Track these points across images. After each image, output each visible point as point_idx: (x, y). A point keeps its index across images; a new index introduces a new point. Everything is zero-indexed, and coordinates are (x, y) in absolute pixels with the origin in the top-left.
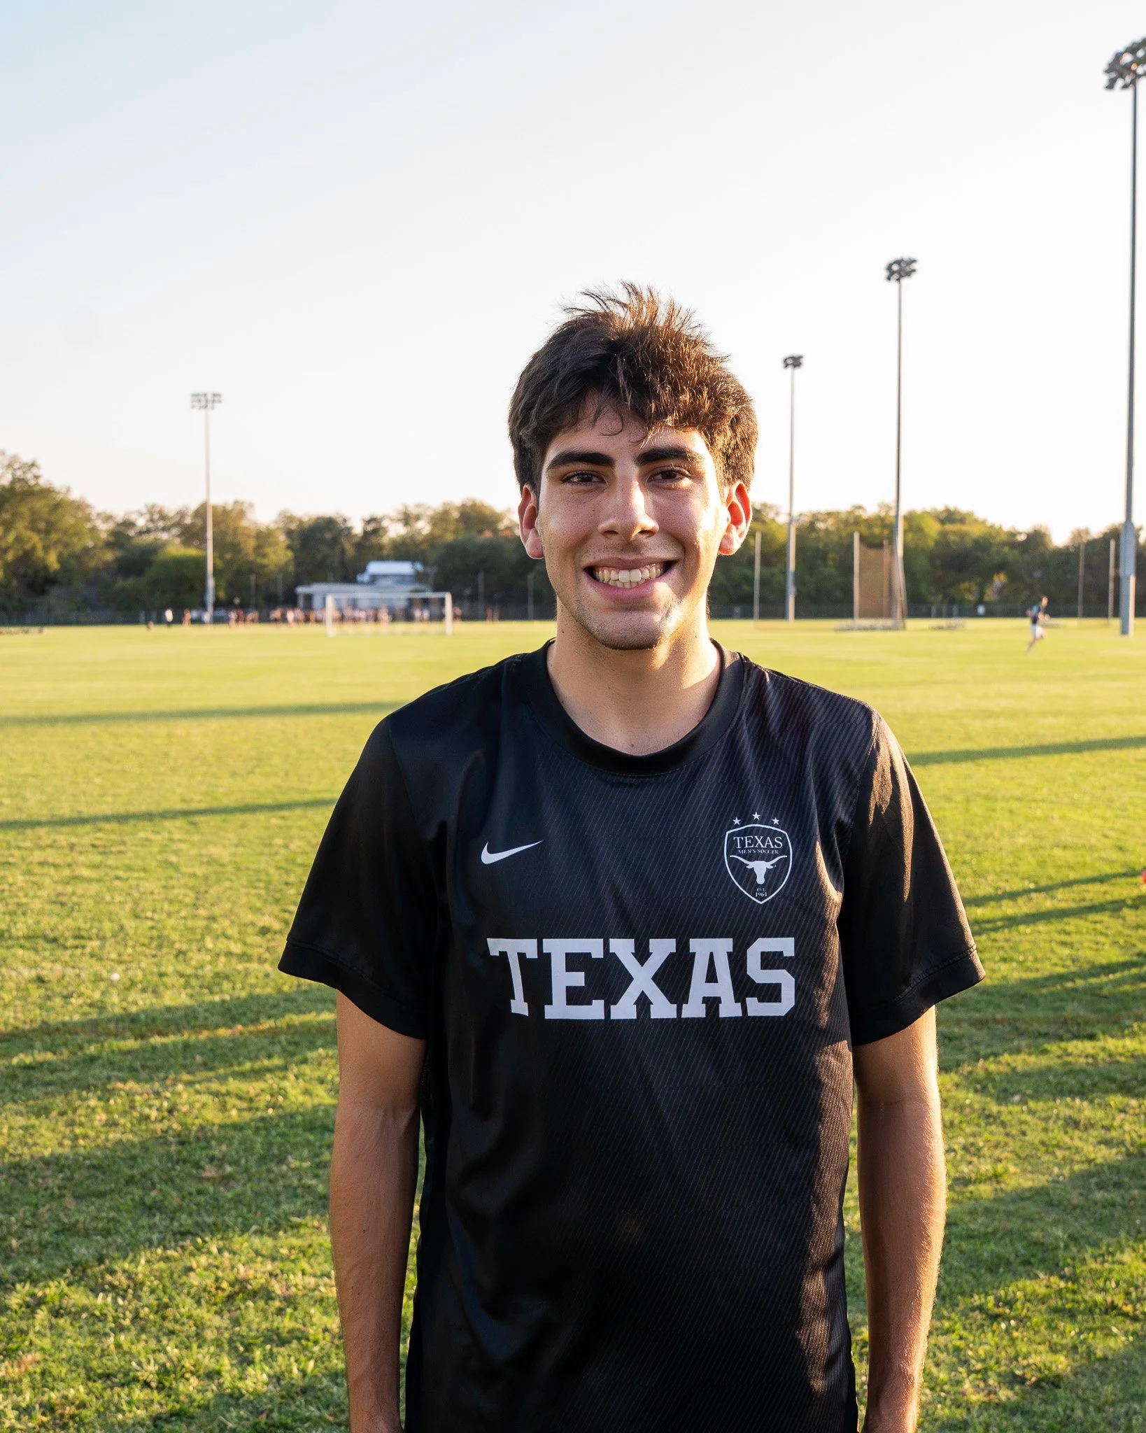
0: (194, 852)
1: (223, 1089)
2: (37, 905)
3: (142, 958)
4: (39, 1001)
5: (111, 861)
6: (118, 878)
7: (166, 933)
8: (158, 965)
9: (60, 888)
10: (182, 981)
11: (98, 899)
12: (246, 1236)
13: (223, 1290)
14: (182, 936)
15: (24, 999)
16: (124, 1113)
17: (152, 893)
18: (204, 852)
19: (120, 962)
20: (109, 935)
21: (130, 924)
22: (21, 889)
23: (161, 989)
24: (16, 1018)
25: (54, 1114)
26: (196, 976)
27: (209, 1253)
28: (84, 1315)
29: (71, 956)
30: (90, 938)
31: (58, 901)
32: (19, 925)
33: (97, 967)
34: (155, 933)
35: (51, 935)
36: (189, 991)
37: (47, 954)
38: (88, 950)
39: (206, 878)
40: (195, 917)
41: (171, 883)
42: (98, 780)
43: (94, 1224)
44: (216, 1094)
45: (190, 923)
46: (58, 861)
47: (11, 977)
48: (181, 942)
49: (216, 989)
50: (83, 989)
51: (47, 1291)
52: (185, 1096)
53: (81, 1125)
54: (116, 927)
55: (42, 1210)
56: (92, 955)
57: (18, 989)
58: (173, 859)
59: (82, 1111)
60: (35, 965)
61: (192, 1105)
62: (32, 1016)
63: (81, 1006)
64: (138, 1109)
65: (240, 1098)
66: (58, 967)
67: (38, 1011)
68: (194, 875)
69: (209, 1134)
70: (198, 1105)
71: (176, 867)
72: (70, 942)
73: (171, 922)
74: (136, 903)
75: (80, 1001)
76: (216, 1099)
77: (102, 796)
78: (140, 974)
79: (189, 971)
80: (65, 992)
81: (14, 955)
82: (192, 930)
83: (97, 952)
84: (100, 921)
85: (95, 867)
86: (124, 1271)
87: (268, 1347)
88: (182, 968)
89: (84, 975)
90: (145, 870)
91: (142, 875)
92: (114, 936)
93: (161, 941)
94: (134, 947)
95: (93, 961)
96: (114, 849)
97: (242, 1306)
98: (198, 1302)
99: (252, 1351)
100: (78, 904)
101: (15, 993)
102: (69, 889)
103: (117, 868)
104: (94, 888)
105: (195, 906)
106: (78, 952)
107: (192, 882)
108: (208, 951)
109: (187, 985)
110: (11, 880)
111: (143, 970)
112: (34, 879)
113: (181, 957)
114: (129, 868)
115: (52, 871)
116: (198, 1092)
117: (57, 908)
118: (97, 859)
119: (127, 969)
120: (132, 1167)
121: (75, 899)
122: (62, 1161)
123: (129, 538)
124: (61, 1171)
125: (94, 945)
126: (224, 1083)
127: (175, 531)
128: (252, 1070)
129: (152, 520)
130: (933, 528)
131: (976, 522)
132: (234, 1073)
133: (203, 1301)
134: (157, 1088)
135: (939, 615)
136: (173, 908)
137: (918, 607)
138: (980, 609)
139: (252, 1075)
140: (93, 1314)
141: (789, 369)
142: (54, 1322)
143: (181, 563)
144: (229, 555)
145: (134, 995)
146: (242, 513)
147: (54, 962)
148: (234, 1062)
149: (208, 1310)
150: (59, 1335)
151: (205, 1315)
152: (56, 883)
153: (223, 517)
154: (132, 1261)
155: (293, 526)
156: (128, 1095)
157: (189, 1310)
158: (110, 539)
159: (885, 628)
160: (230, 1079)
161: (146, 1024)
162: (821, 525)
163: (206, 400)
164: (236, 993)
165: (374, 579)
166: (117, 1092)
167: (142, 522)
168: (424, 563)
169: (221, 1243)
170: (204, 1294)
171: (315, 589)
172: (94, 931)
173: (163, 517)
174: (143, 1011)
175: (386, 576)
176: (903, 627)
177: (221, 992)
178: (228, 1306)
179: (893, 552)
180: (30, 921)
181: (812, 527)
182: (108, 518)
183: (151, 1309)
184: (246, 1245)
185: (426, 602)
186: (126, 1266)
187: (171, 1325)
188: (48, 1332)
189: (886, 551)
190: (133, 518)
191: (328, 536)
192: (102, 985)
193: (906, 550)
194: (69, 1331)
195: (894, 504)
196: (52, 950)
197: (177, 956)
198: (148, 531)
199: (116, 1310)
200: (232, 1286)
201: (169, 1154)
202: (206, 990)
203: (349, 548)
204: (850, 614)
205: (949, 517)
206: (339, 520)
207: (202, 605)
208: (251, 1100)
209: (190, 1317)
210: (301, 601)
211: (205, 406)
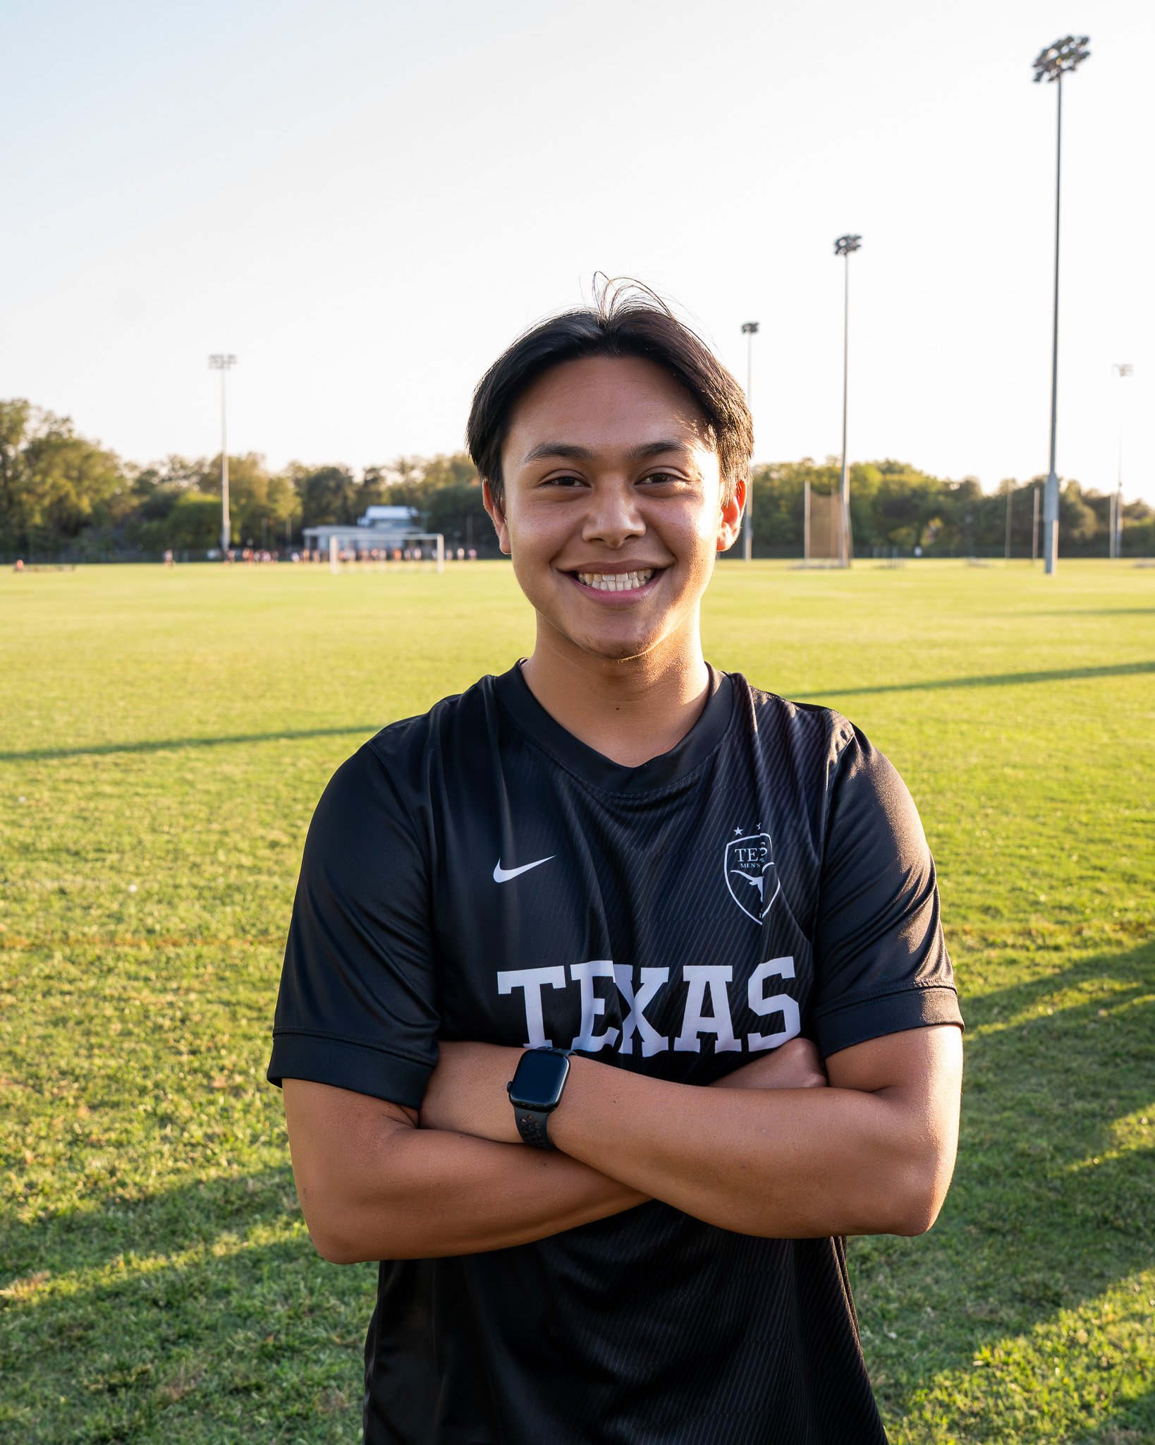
0: (207, 770)
1: (234, 999)
2: (61, 819)
3: (159, 870)
4: (60, 912)
5: (132, 778)
6: (137, 794)
7: (181, 846)
8: (173, 877)
9: (83, 804)
10: (196, 893)
11: (119, 815)
12: (254, 1147)
13: (232, 1203)
14: (196, 849)
15: (46, 910)
16: (138, 1023)
17: (169, 808)
18: (218, 769)
19: (138, 874)
20: (127, 847)
21: (148, 838)
22: (47, 804)
23: (176, 900)
24: (37, 929)
25: (71, 1024)
26: (210, 888)
27: (218, 1164)
28: (95, 1229)
29: (92, 869)
30: (110, 852)
31: (81, 816)
32: (44, 839)
33: (116, 879)
34: (171, 847)
35: (72, 847)
36: (202, 902)
37: (69, 866)
38: (108, 863)
39: (219, 794)
40: (209, 831)
41: (188, 799)
42: (121, 704)
43: (106, 1136)
44: (227, 1004)
45: (204, 837)
46: (83, 778)
47: (34, 890)
48: (195, 855)
49: (227, 900)
50: (102, 900)
51: (60, 1205)
52: (197, 1005)
53: (97, 1034)
54: (135, 841)
55: (56, 1121)
56: (112, 868)
57: (41, 900)
58: (189, 776)
59: (97, 1021)
60: (58, 878)
61: (203, 1014)
62: (52, 927)
63: (100, 917)
64: (153, 1018)
65: (249, 1007)
66: (79, 879)
67: (58, 922)
68: (208, 792)
69: (220, 1044)
70: (209, 1015)
71: (191, 784)
72: (92, 855)
73: (186, 836)
74: (154, 819)
75: (99, 912)
76: (227, 1009)
77: (124, 717)
78: (156, 887)
79: (202, 883)
80: (85, 904)
81: (38, 868)
82: (206, 844)
83: (117, 864)
84: (120, 836)
85: (116, 783)
86: (135, 1184)
87: (276, 1264)
88: (195, 880)
89: (103, 887)
90: (162, 787)
91: (160, 791)
92: (133, 849)
93: (177, 854)
94: (150, 860)
95: (112, 874)
96: (135, 767)
97: (251, 1220)
98: (208, 1217)
99: (260, 1269)
100: (100, 819)
101: (38, 904)
102: (92, 805)
103: (137, 785)
104: (114, 804)
105: (209, 821)
106: (98, 865)
107: (205, 798)
108: (221, 864)
109: (200, 897)
110: (37, 796)
111: (159, 882)
112: (59, 795)
113: (195, 870)
114: (148, 785)
115: (77, 788)
116: (209, 1002)
117: (80, 823)
118: (118, 776)
119: (144, 882)
120: (145, 1077)
121: (97, 814)
122: (77, 1071)
123: (153, 486)
124: (76, 1080)
125: (114, 857)
126: (234, 993)
127: (195, 479)
128: (262, 980)
129: (173, 469)
130: (876, 478)
131: (913, 472)
132: (244, 982)
133: (212, 1215)
134: (170, 997)
135: (880, 556)
136: (189, 823)
137: (862, 548)
138: (918, 551)
139: (261, 985)
140: (104, 1229)
141: (747, 335)
142: (65, 1237)
143: (200, 508)
144: (243, 501)
145: (150, 907)
146: (254, 464)
147: (75, 874)
148: (244, 972)
149: (217, 1225)
150: (70, 1251)
151: (214, 1230)
152: (80, 799)
153: (237, 466)
154: (142, 1174)
155: (301, 475)
156: (142, 1004)
157: (198, 1224)
158: (137, 486)
159: (833, 568)
160: (241, 988)
161: (161, 935)
162: (774, 475)
163: (221, 362)
164: (247, 904)
165: (373, 523)
166: (132, 1002)
167: (164, 472)
168: (419, 508)
169: (230, 1155)
170: (213, 1208)
171: (320, 531)
172: (114, 845)
173: (183, 467)
174: (159, 922)
175: (383, 520)
176: (849, 567)
177: (233, 903)
178: (237, 1220)
179: (840, 500)
180: (54, 835)
181: (766, 476)
182: (133, 467)
183: (161, 1224)
184: (255, 1156)
185: (420, 543)
186: (137, 1178)
187: (180, 1240)
188: (58, 1248)
189: (834, 499)
190: (156, 467)
191: (332, 484)
192: (120, 897)
193: (852, 497)
194: (80, 1247)
195: (839, 456)
196: (75, 862)
197: (191, 869)
198: (170, 479)
199: (126, 1225)
200: (241, 1198)
201: (181, 1064)
202: (218, 902)
203: (351, 495)
204: (801, 555)
205: (889, 468)
206: (342, 470)
207: (219, 545)
208: (260, 1010)
209: (199, 1232)
210: (308, 543)
211: (221, 367)
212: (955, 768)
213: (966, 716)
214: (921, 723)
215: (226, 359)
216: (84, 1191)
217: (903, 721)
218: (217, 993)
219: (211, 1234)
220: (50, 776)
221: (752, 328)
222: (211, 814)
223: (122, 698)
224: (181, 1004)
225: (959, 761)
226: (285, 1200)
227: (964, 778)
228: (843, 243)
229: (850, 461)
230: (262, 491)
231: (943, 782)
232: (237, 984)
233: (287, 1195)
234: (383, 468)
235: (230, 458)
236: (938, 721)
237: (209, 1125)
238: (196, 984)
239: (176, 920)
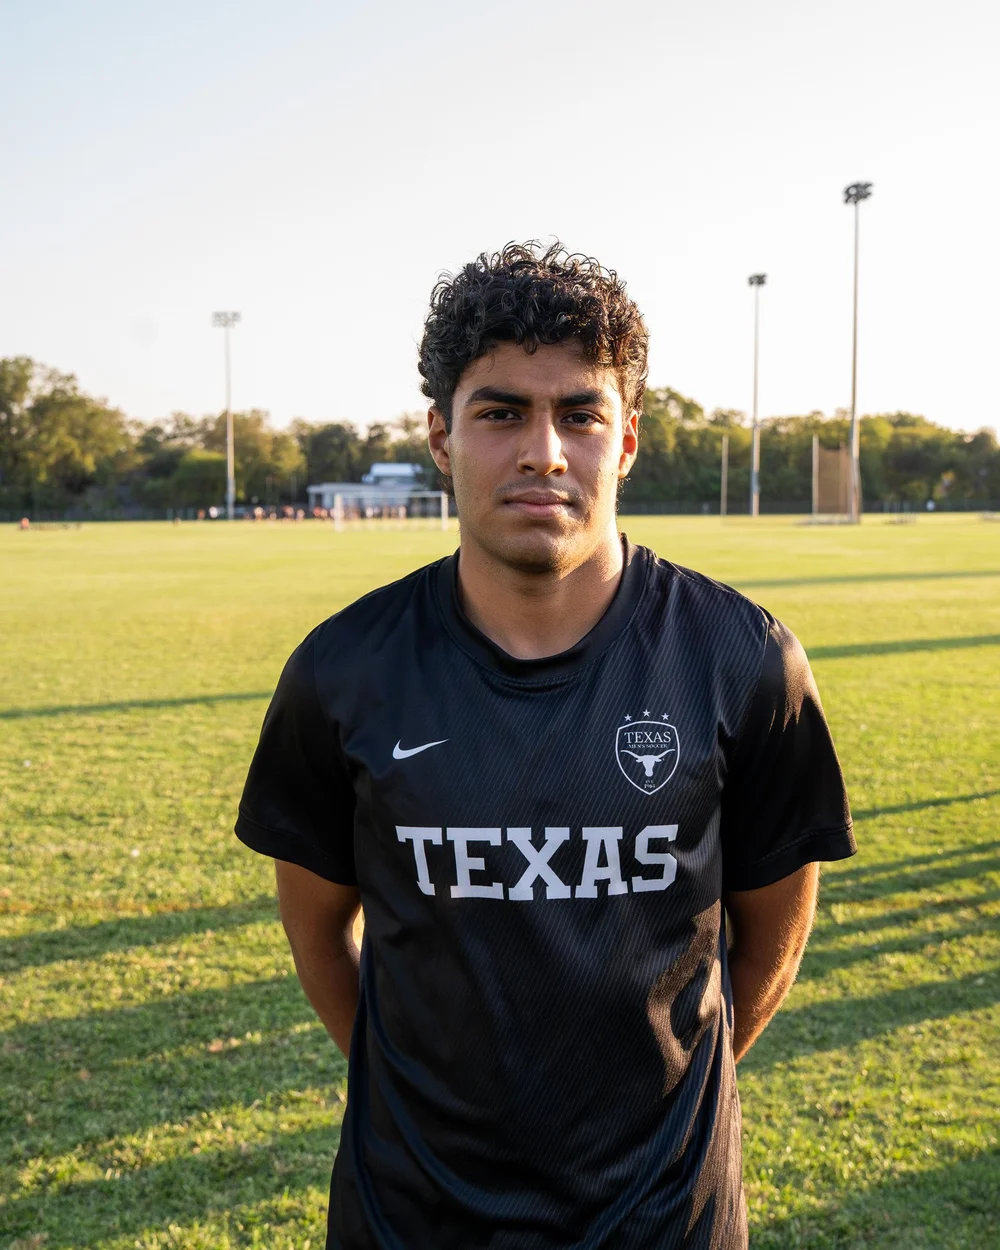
0: (211, 733)
1: (231, 964)
2: (65, 784)
3: (161, 835)
4: (64, 877)
5: (135, 742)
6: (141, 758)
7: (185, 810)
8: (175, 841)
9: (87, 768)
10: (196, 858)
11: (122, 779)
12: (249, 1111)
13: (226, 1166)
14: (198, 814)
15: (50, 874)
16: (139, 987)
17: (171, 773)
18: (220, 733)
19: (141, 839)
20: (130, 812)
21: (150, 802)
22: (51, 769)
23: (177, 865)
24: (42, 894)
25: (73, 988)
26: (210, 853)
27: (213, 1127)
28: (93, 1192)
29: (96, 833)
30: (113, 816)
31: (85, 780)
32: (50, 804)
33: (118, 843)
34: (173, 811)
35: (77, 812)
36: (203, 867)
37: (73, 831)
38: (111, 828)
39: (221, 758)
40: (211, 796)
41: (191, 763)
42: (126, 666)
43: (106, 1099)
44: (225, 968)
45: (206, 801)
46: (88, 742)
47: (39, 855)
48: (196, 819)
49: (227, 865)
50: (104, 865)
51: (59, 1167)
52: (196, 969)
53: (98, 998)
54: (138, 805)
55: (58, 1084)
56: (115, 832)
57: (45, 865)
58: (192, 740)
59: (99, 985)
60: (62, 842)
61: (202, 979)
62: (56, 891)
63: (103, 881)
64: (153, 982)
65: (247, 972)
66: (83, 843)
67: (62, 887)
68: (210, 756)
69: (217, 1008)
70: (207, 979)
71: (194, 748)
72: (95, 820)
73: (188, 801)
74: (157, 782)
75: (102, 877)
76: (226, 973)
77: (129, 680)
78: (158, 851)
79: (203, 848)
80: (88, 868)
81: (43, 833)
82: (207, 808)
83: (119, 828)
84: (124, 800)
85: (120, 747)
86: (133, 1147)
87: (266, 1226)
88: (197, 845)
89: (107, 851)
90: (165, 751)
91: (162, 755)
92: (136, 813)
93: (179, 819)
94: (153, 825)
95: (115, 838)
96: (139, 731)
97: (243, 1183)
98: (202, 1180)
99: (251, 1231)
100: (104, 784)
101: (42, 869)
102: (96, 769)
103: (141, 749)
104: (118, 768)
105: (211, 785)
106: (102, 829)
107: (208, 762)
108: (221, 828)
109: (201, 861)
110: (42, 760)
111: (161, 847)
112: (64, 758)
113: (196, 835)
114: (151, 749)
115: (81, 752)
116: (208, 966)
117: (84, 787)
118: (122, 739)
119: (146, 847)
120: (144, 1041)
121: (101, 778)
122: (79, 1035)
123: (158, 443)
124: (77, 1045)
125: (117, 822)
126: (233, 957)
127: (199, 437)
128: (259, 944)
129: (178, 427)
130: (886, 432)
131: (926, 425)
132: (242, 947)
133: (206, 1178)
134: (170, 962)
135: (891, 510)
136: (191, 787)
137: (872, 503)
138: (930, 505)
139: (259, 949)
140: (101, 1191)
141: (754, 287)
142: (63, 1199)
143: (204, 466)
144: (249, 459)
145: (152, 871)
146: (259, 421)
147: (79, 839)
148: (242, 936)
149: (211, 1188)
150: (68, 1213)
151: (208, 1192)
152: (84, 762)
153: (241, 424)
154: (140, 1137)
155: (305, 432)
156: (143, 969)
157: (193, 1187)
158: (141, 444)
159: (842, 523)
160: (239, 953)
161: (163, 899)
162: (782, 429)
163: (226, 319)
164: (246, 869)
165: (378, 480)
166: (132, 966)
167: (169, 429)
168: (424, 466)
169: (225, 1118)
170: (207, 1170)
171: (325, 489)
172: (117, 809)
173: (188, 424)
174: (161, 887)
175: (388, 477)
176: (858, 522)
177: (233, 868)
178: (230, 1182)
179: (849, 453)
180: (59, 799)
181: (774, 431)
182: (139, 425)
183: (157, 1186)
184: (248, 1120)
185: (424, 500)
186: (135, 1141)
187: (175, 1202)
188: (57, 1211)
189: (842, 454)
190: (161, 425)
191: (336, 441)
192: (123, 861)
193: (862, 451)
194: (78, 1209)
195: (850, 410)
196: (78, 827)
197: (192, 833)
198: (175, 437)
199: (123, 1186)
200: (234, 1161)
201: (179, 1029)
202: (218, 867)
203: (355, 451)
204: (808, 510)
205: (901, 421)
206: (346, 427)
207: (223, 503)
208: (257, 974)
209: (193, 1194)
210: (312, 500)
211: (225, 325)
212: (956, 734)
213: (971, 679)
214: (923, 687)
215: (230, 316)
216: (82, 1154)
217: (905, 685)
218: (215, 958)
219: (205, 1197)
220: (55, 740)
221: (760, 280)
222: (213, 778)
223: (127, 660)
224: (180, 969)
225: (961, 727)
226: (277, 1163)
227: (965, 744)
228: (853, 191)
229: (859, 415)
230: (267, 449)
231: (943, 749)
232: (235, 948)
233: (279, 1158)
234: (387, 424)
235: (235, 416)
236: (942, 684)
237: (205, 1089)
238: (195, 949)
239: (176, 884)
